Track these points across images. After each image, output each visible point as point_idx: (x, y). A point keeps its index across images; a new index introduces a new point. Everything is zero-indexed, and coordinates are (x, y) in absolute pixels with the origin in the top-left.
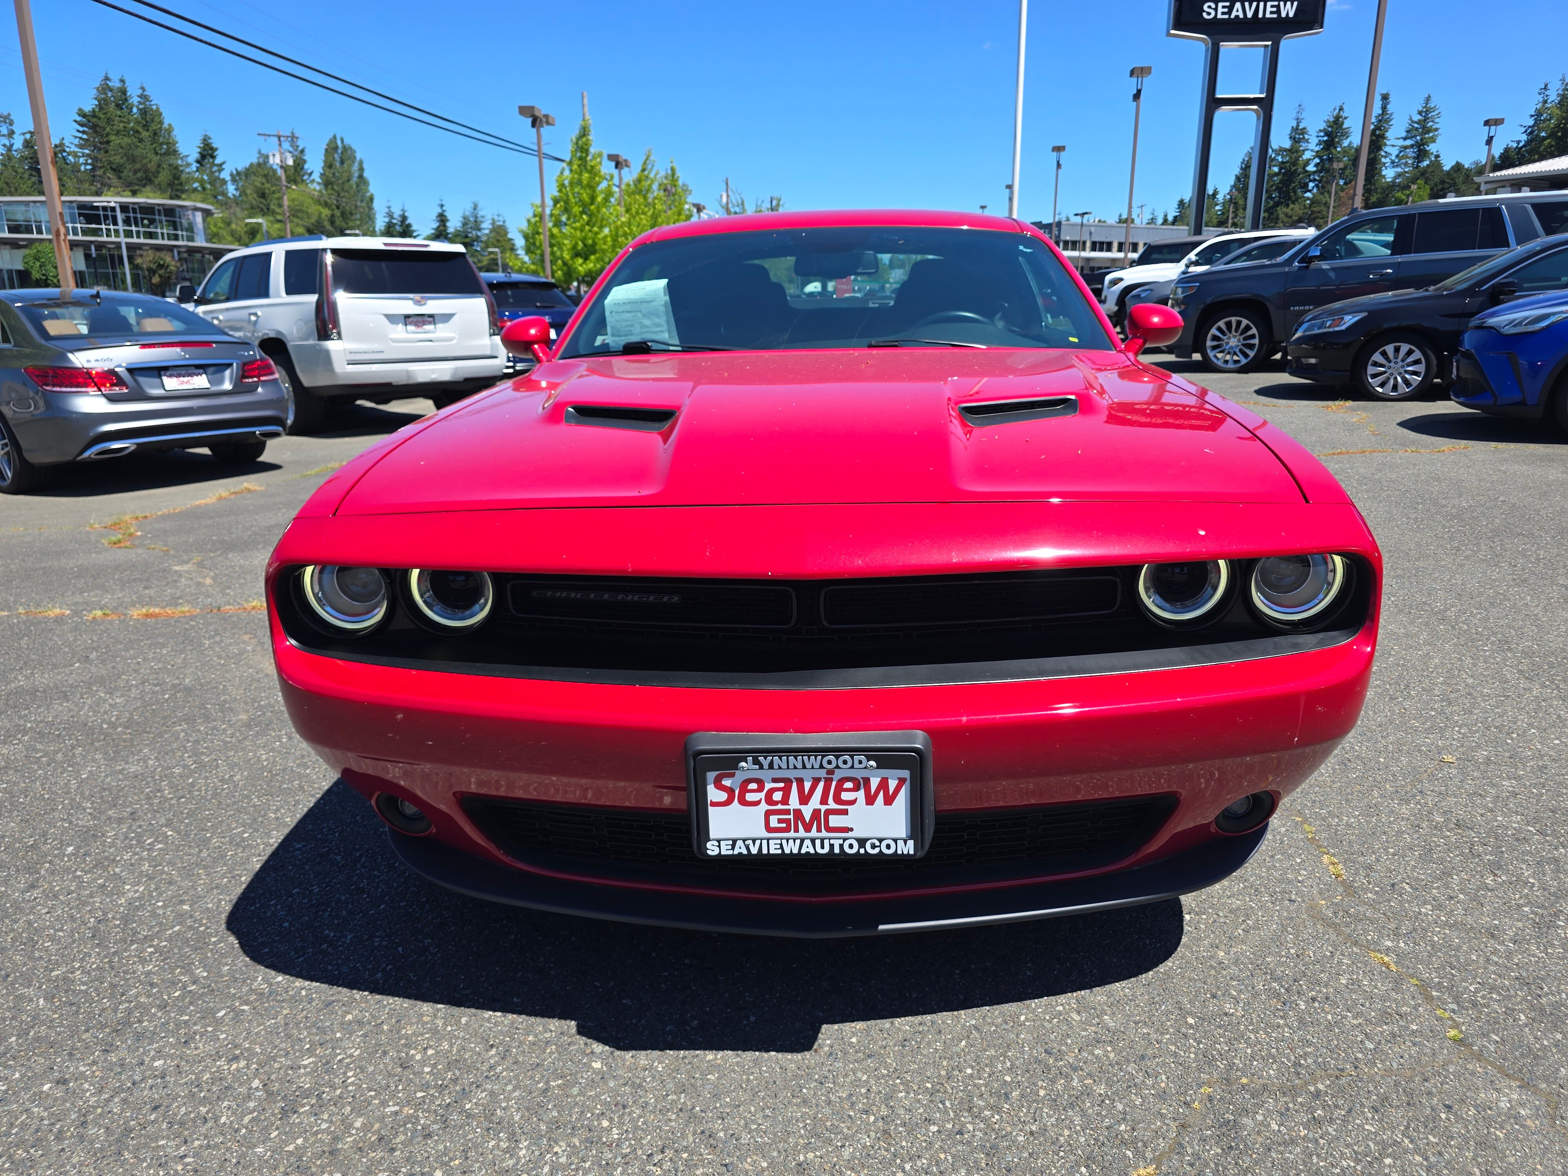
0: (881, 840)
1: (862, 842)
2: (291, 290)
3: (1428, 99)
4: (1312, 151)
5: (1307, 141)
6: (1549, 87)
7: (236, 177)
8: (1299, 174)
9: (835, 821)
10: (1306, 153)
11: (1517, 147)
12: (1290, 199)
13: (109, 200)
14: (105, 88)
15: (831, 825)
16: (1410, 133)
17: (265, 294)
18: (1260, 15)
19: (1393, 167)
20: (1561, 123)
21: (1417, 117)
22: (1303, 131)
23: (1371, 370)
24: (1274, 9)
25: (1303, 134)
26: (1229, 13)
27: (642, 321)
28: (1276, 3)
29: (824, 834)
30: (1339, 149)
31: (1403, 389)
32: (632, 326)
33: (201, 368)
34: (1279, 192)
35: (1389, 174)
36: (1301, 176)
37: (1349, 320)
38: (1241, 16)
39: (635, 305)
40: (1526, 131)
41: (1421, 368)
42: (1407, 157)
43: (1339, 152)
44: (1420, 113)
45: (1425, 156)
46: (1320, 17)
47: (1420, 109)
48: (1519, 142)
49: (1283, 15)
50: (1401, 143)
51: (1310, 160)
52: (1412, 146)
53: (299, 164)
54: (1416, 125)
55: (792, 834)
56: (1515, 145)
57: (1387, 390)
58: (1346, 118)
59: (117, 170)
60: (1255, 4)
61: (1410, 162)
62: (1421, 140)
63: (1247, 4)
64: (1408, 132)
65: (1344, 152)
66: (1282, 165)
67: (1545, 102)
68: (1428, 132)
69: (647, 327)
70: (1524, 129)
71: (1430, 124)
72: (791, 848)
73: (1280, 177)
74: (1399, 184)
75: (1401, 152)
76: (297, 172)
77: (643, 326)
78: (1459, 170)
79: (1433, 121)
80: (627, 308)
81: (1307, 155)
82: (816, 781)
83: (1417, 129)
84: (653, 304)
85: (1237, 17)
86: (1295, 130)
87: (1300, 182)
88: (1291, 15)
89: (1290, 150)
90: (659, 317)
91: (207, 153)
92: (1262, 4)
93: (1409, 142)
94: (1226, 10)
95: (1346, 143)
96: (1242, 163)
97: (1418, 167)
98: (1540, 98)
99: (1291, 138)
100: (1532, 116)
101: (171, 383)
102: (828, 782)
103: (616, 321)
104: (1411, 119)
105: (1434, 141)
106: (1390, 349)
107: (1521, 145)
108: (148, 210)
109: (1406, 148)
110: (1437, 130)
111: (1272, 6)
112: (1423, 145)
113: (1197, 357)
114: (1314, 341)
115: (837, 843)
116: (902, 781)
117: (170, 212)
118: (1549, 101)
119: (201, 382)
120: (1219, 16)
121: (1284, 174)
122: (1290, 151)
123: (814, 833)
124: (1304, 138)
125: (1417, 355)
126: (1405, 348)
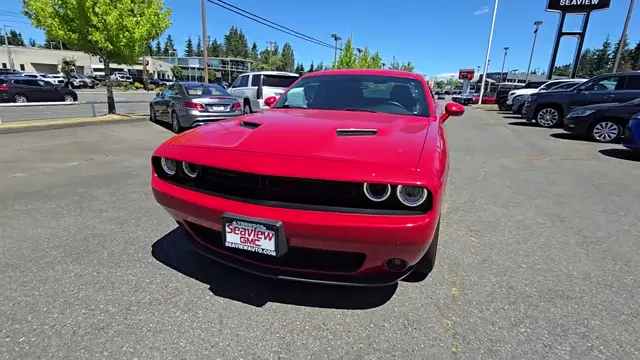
0: (268, 250)
1: (263, 250)
2: (253, 85)
4: (612, 51)
7: (262, 53)
13: (228, 59)
14: (232, 29)
15: (256, 243)
17: (246, 85)
23: (595, 131)
25: (608, 44)
29: (254, 246)
31: (608, 138)
33: (223, 105)
37: (588, 112)
39: (295, 94)
41: (616, 132)
51: (610, 54)
53: (276, 50)
55: (246, 244)
57: (601, 139)
59: (232, 51)
66: (598, 56)
72: (246, 248)
76: (275, 52)
80: (293, 95)
81: (610, 52)
82: (252, 231)
84: (299, 94)
91: (255, 47)
101: (215, 108)
102: (255, 231)
106: (604, 124)
108: (237, 62)
113: (534, 121)
114: (575, 119)
115: (257, 249)
116: (273, 234)
117: (243, 62)
119: (222, 108)
123: (251, 245)
124: (609, 46)
125: (615, 127)
126: (610, 124)
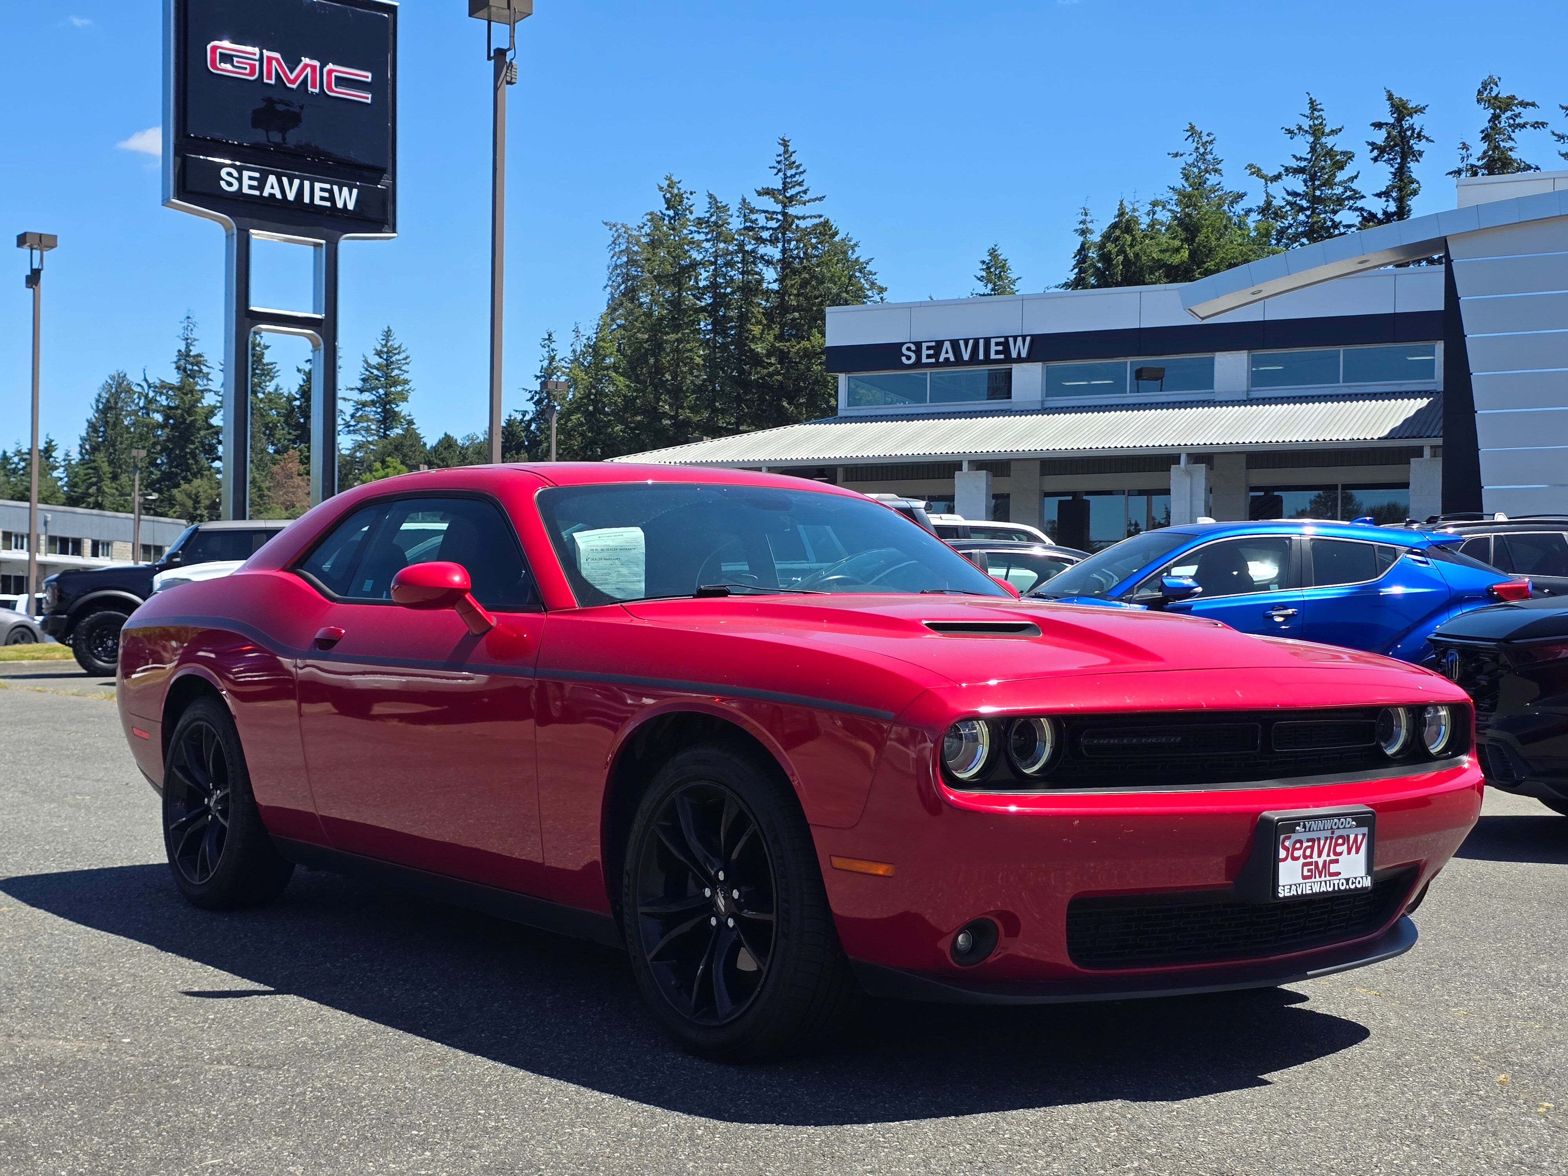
0: (1356, 878)
1: (1347, 880)
3: (388, 334)
4: (216, 393)
5: (206, 376)
6: (554, 337)
8: (199, 429)
9: (1333, 868)
10: (206, 395)
11: (522, 421)
12: (188, 469)
15: (1331, 871)
16: (367, 385)
18: (307, 200)
19: (349, 432)
20: (590, 394)
21: (375, 360)
22: (198, 360)
24: (326, 195)
25: (198, 364)
26: (261, 188)
27: (620, 569)
28: (328, 186)
29: (1328, 878)
30: (261, 395)
32: (609, 574)
34: (169, 456)
35: (345, 442)
36: (202, 433)
38: (279, 196)
39: (615, 553)
40: (532, 398)
42: (368, 420)
43: (261, 400)
44: (379, 354)
45: (394, 420)
46: (390, 217)
47: (379, 348)
48: (524, 413)
49: (340, 205)
50: (356, 396)
51: (215, 407)
52: (373, 403)
54: (376, 372)
55: (1313, 880)
56: (519, 417)
58: (267, 347)
60: (297, 182)
61: (373, 427)
62: (386, 394)
63: (285, 180)
64: (364, 380)
65: (270, 401)
66: (168, 412)
67: (552, 359)
68: (395, 383)
69: (625, 576)
70: (529, 396)
71: (396, 372)
72: (1316, 889)
73: (167, 430)
74: (362, 462)
75: (357, 410)
77: (620, 575)
78: (450, 446)
79: (400, 369)
80: (605, 555)
81: (209, 400)
82: (1326, 839)
83: (377, 378)
84: (633, 552)
85: (272, 196)
86: (184, 355)
87: (202, 443)
88: (351, 206)
89: (179, 389)
90: (637, 565)
92: (307, 184)
93: (367, 397)
94: (255, 183)
95: (271, 387)
96: (97, 401)
97: (386, 436)
98: (544, 352)
99: (178, 368)
100: (537, 377)
102: (1332, 838)
103: (592, 569)
104: (366, 362)
105: (405, 399)
107: (527, 418)
109: (364, 404)
110: (406, 382)
111: (322, 190)
112: (390, 402)
115: (1336, 882)
116: (1364, 835)
118: (557, 358)
120: (246, 190)
121: (174, 427)
122: (182, 390)
123: (1323, 878)
124: (201, 371)
